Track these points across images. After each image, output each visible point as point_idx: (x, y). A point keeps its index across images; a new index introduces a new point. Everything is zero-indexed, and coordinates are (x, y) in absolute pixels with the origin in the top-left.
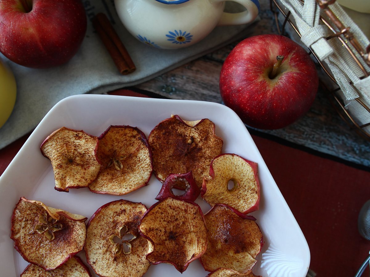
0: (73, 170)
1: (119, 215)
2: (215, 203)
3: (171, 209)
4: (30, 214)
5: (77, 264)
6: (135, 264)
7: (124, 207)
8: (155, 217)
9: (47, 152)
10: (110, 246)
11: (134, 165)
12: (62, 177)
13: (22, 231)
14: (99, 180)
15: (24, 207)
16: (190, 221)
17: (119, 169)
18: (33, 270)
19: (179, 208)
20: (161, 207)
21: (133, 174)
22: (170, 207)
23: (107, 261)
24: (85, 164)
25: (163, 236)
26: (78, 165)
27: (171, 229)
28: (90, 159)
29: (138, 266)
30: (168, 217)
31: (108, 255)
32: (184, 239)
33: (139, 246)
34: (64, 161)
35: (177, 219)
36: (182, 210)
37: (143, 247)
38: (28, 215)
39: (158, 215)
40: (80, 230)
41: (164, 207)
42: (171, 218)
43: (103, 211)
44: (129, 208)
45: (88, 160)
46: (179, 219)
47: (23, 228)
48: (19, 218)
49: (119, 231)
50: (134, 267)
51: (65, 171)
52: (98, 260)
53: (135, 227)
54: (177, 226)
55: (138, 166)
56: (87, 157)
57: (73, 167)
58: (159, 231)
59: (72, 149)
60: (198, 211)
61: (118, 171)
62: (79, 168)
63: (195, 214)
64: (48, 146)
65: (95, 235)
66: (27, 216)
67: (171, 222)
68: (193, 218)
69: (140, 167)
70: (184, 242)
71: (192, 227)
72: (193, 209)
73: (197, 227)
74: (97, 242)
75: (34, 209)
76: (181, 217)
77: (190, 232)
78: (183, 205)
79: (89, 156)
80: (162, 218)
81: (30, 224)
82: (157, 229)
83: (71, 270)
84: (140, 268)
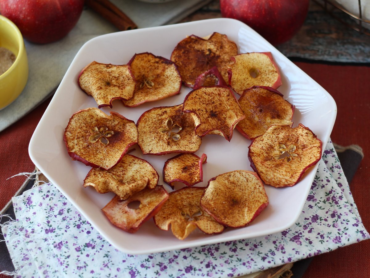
0: (111, 91)
1: (162, 115)
2: (243, 90)
3: (206, 95)
4: (80, 132)
5: (134, 159)
6: (187, 145)
7: (164, 110)
8: (195, 101)
9: (84, 82)
10: (161, 136)
11: (163, 82)
12: (104, 96)
13: (76, 147)
14: (135, 98)
15: (75, 127)
16: (225, 103)
17: (150, 87)
18: (95, 174)
19: (213, 93)
20: (197, 93)
21: (165, 87)
22: (205, 93)
23: (162, 147)
24: (120, 85)
25: (205, 114)
26: (115, 86)
27: (210, 109)
28: (125, 80)
29: (190, 146)
30: (205, 101)
31: (161, 143)
32: (224, 116)
33: (187, 134)
34: (103, 84)
35: (214, 102)
36: (216, 94)
37: (190, 135)
38: (78, 133)
39: (197, 100)
40: (131, 129)
41: (200, 93)
42: (208, 101)
43: (147, 115)
44: (169, 110)
45: (123, 82)
46: (215, 102)
47: (76, 144)
48: (71, 138)
49: (166, 124)
50: (187, 147)
51: (106, 92)
52: (153, 148)
53: (179, 118)
54: (216, 107)
55: (168, 81)
56: (121, 79)
57: (111, 88)
58: (201, 111)
59: (107, 75)
60: (230, 93)
61: (150, 89)
62: (117, 88)
63: (228, 96)
64: (85, 77)
65: (145, 132)
66: (78, 135)
67: (209, 104)
68: (227, 99)
69: (170, 81)
70: (225, 118)
71: (228, 106)
72: (225, 92)
73: (233, 106)
74: (148, 136)
75: (84, 126)
76: (217, 100)
77: (228, 110)
78: (216, 90)
79: (123, 77)
80: (201, 102)
81: (82, 140)
82: (199, 110)
83: (130, 165)
84: (192, 147)
